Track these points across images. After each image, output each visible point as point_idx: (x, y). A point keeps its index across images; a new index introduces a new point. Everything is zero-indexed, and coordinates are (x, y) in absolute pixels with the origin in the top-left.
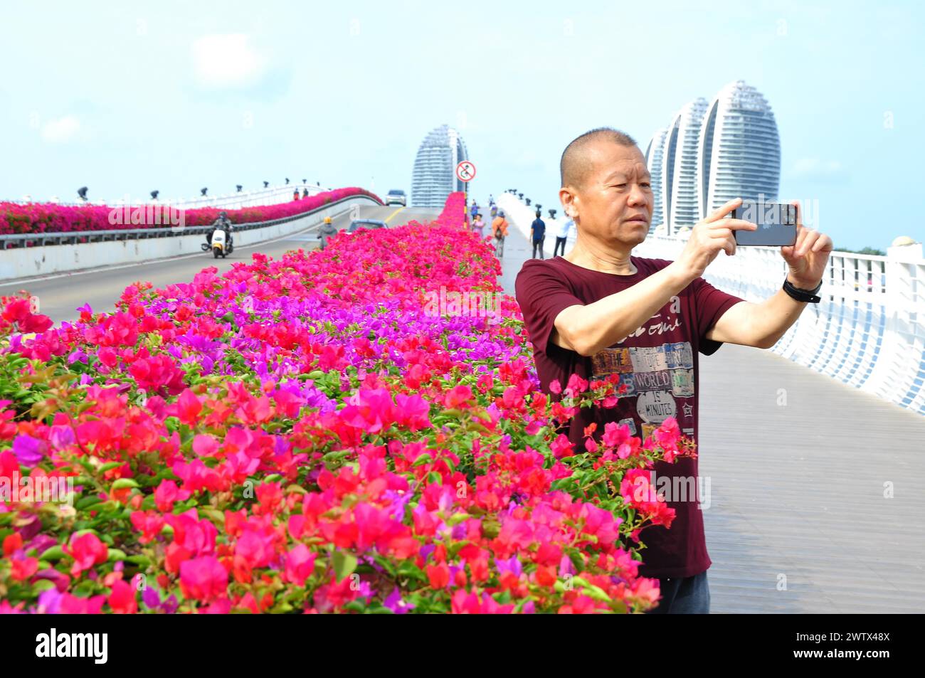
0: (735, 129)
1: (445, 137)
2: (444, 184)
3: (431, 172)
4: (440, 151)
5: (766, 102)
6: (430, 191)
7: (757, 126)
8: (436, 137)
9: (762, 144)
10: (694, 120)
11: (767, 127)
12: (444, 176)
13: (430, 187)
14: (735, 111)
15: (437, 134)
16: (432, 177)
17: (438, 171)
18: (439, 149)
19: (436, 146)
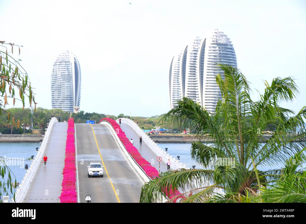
0: (215, 53)
1: (68, 57)
2: (68, 81)
3: (61, 75)
5: (229, 39)
6: (61, 85)
7: (225, 51)
8: (63, 57)
9: (228, 60)
10: (194, 48)
11: (230, 52)
12: (68, 77)
13: (61, 83)
14: (214, 44)
15: (64, 56)
16: (61, 78)
17: (64, 75)
18: (65, 63)
19: (63, 62)
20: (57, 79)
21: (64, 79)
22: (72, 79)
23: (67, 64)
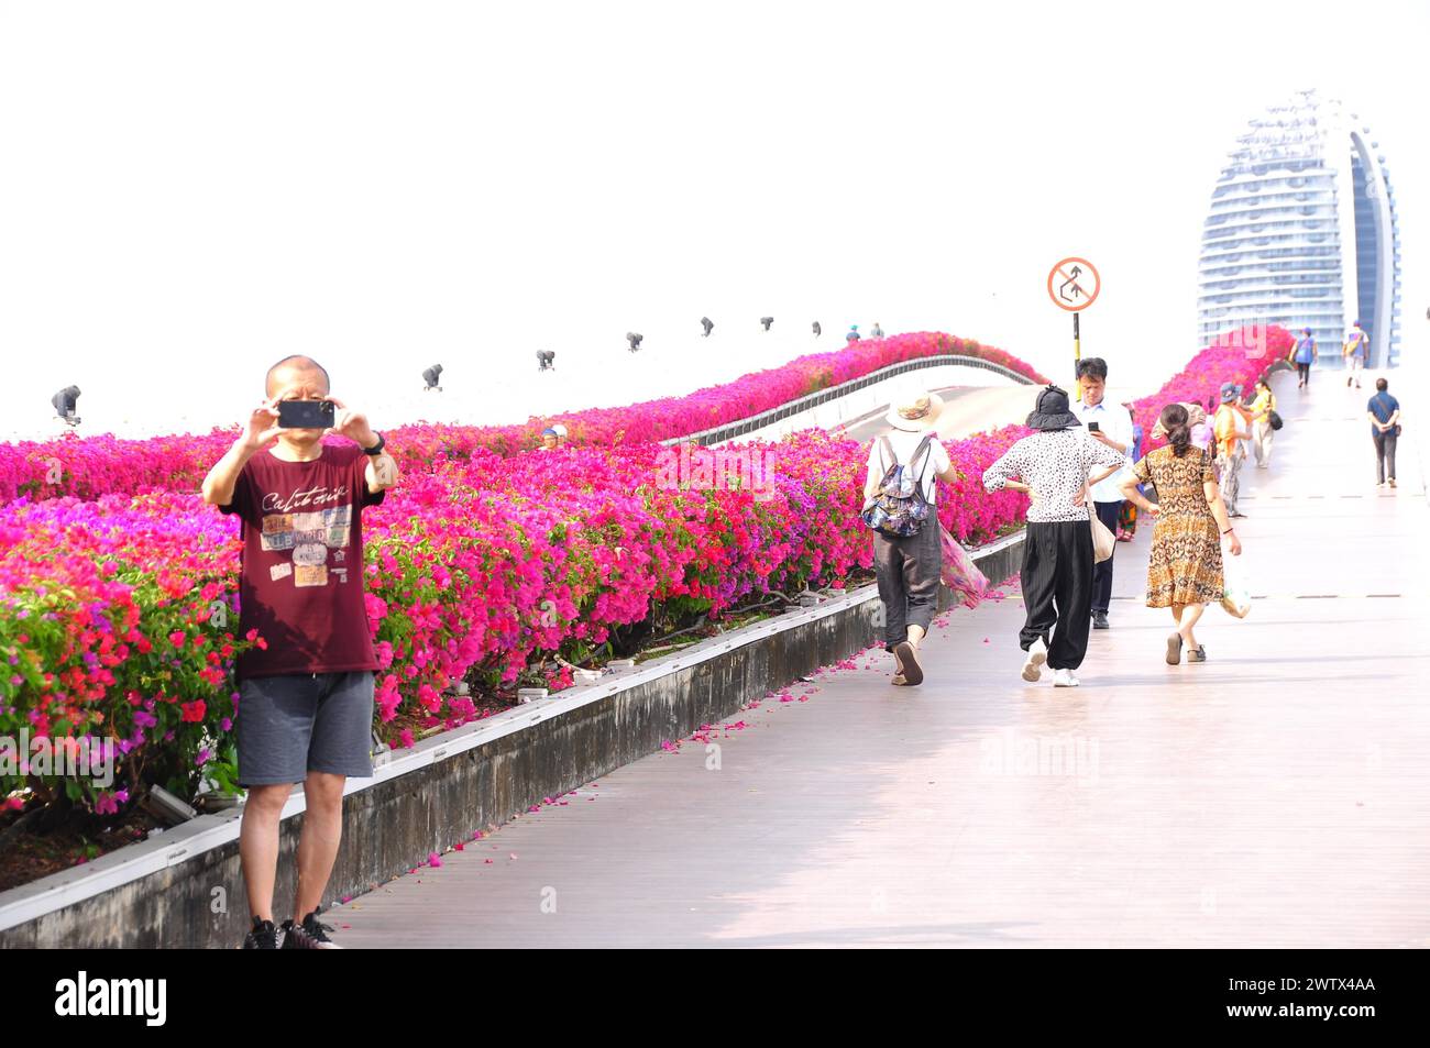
1: (1307, 130)
3: (1263, 254)
4: (1291, 182)
8: (1277, 133)
12: (1310, 266)
15: (1280, 124)
16: (1265, 273)
17: (1285, 250)
18: (1287, 174)
19: (1276, 167)
20: (1240, 281)
21: (1285, 277)
22: (1339, 275)
23: (1300, 182)
